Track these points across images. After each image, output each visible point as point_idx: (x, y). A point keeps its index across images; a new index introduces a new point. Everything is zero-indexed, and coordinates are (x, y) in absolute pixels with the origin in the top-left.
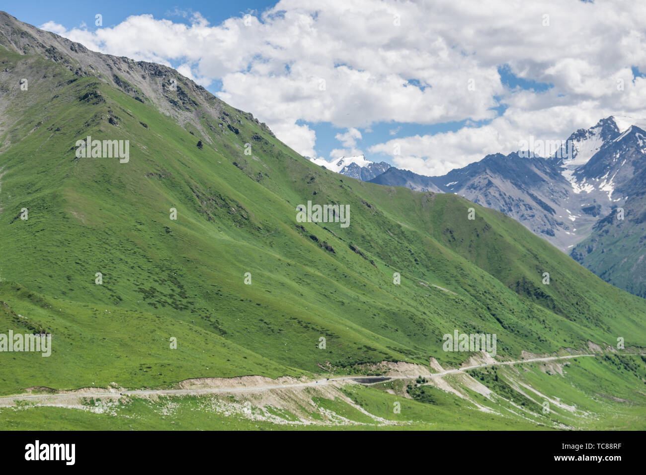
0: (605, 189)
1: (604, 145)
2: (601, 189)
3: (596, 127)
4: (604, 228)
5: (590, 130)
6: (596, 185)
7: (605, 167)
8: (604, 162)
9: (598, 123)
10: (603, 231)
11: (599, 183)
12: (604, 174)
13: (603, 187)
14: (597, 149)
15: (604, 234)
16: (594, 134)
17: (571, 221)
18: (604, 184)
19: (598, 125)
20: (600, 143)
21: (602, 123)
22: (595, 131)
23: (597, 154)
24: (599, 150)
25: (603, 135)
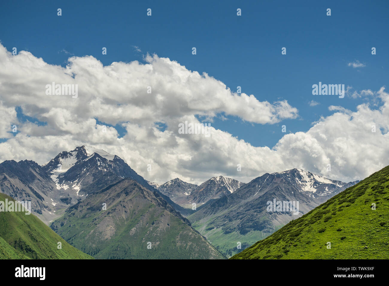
0: (75, 188)
1: (77, 162)
2: (73, 188)
3: (74, 151)
4: (72, 212)
5: (70, 152)
6: (70, 186)
7: (77, 175)
8: (76, 172)
9: (75, 149)
10: (71, 214)
11: (72, 185)
12: (76, 179)
13: (74, 187)
14: (73, 164)
15: (72, 215)
16: (73, 155)
17: (53, 205)
18: (75, 186)
19: (75, 150)
20: (75, 161)
21: (77, 149)
22: (73, 153)
23: (73, 167)
24: (74, 165)
25: (78, 156)
